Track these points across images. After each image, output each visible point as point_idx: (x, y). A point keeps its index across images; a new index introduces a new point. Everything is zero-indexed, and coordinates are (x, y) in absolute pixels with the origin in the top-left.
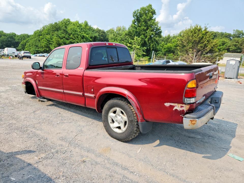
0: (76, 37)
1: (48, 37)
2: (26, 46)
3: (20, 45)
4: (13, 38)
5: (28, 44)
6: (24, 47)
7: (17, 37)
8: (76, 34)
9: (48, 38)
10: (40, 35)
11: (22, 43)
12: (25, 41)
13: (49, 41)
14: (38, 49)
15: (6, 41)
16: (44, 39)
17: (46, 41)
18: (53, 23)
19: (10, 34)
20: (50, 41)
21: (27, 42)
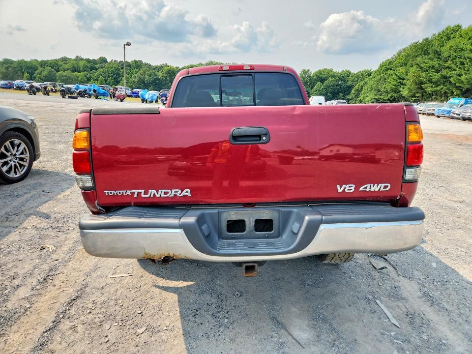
0: (458, 63)
1: (402, 70)
2: (362, 92)
3: (353, 91)
4: (345, 81)
5: (365, 88)
6: (360, 94)
7: (352, 77)
8: (461, 56)
9: (402, 72)
10: (388, 69)
11: (357, 87)
12: (362, 83)
13: (402, 79)
14: (380, 97)
15: (333, 86)
16: (394, 76)
17: (396, 79)
18: (421, 41)
19: (341, 74)
20: (404, 79)
21: (365, 84)
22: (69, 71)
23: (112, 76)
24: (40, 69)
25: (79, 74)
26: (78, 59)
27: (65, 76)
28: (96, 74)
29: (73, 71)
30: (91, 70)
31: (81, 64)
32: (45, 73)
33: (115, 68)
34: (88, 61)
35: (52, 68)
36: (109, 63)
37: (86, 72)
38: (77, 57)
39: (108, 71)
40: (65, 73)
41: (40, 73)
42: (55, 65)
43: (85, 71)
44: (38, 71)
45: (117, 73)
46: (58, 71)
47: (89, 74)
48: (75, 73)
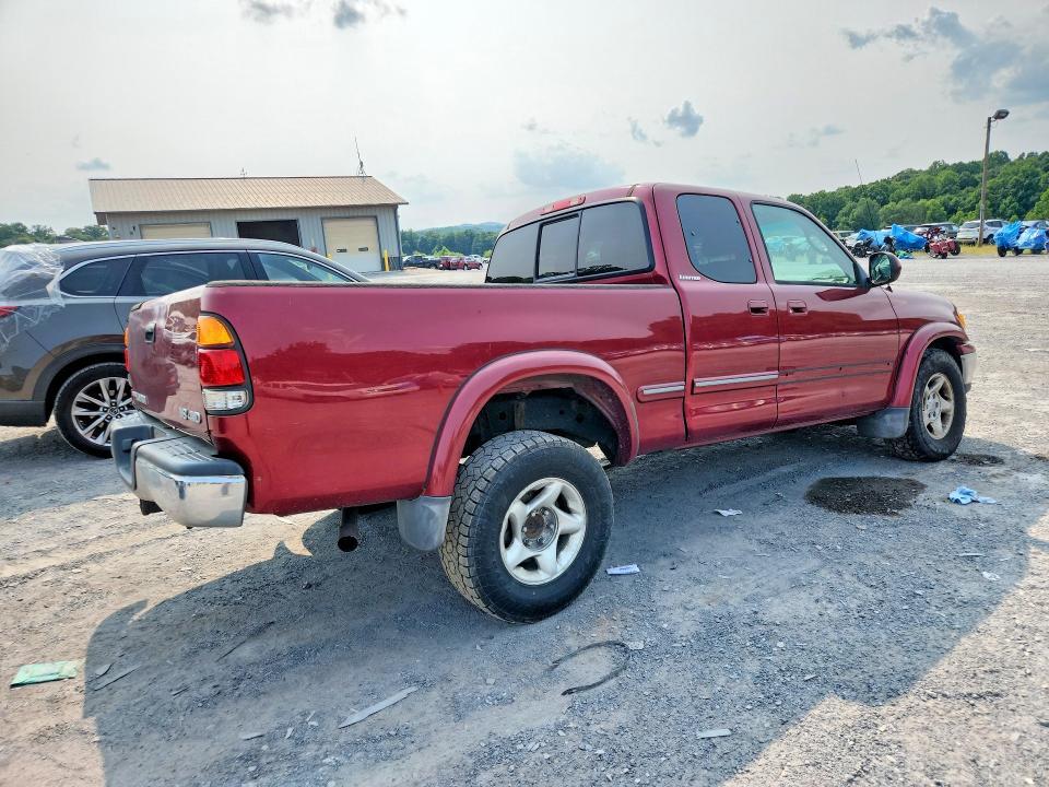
22: (908, 199)
23: (1015, 194)
24: (849, 204)
25: (929, 203)
26: (937, 168)
27: (898, 211)
28: (971, 196)
29: (917, 198)
30: (962, 189)
31: (941, 178)
32: (858, 211)
33: (1024, 171)
34: (959, 167)
35: (873, 198)
36: (1013, 164)
37: (948, 195)
38: (935, 163)
39: (1004, 184)
40: (899, 206)
41: (847, 215)
42: (881, 193)
43: (945, 193)
44: (845, 210)
45: (1030, 184)
46: (884, 203)
47: (955, 199)
48: (922, 201)
